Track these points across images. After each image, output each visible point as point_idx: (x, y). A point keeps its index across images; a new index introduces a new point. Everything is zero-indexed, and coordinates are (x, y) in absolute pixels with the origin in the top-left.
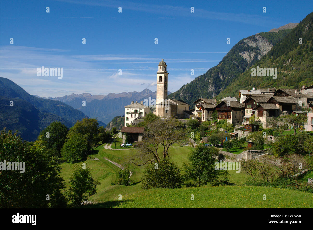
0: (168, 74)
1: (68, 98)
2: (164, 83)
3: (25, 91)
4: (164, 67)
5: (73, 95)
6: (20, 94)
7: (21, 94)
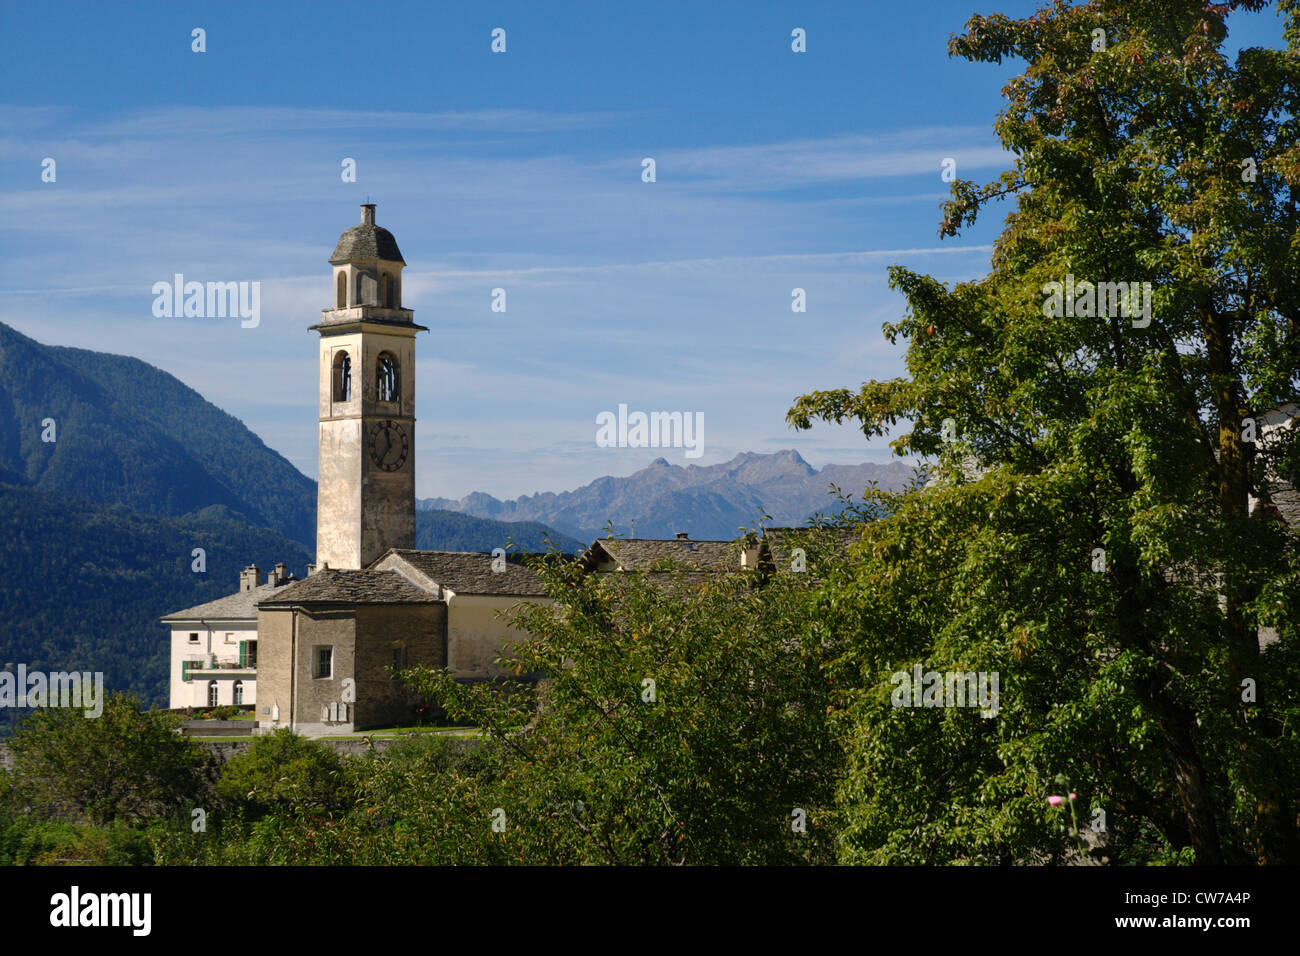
0: (419, 334)
1: (619, 502)
2: (364, 417)
3: (274, 454)
4: (373, 273)
5: (661, 468)
6: (233, 474)
7: (240, 475)
